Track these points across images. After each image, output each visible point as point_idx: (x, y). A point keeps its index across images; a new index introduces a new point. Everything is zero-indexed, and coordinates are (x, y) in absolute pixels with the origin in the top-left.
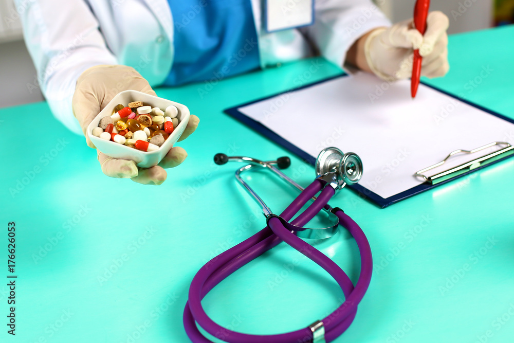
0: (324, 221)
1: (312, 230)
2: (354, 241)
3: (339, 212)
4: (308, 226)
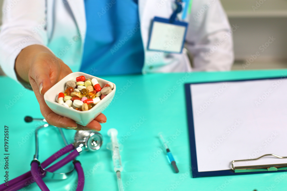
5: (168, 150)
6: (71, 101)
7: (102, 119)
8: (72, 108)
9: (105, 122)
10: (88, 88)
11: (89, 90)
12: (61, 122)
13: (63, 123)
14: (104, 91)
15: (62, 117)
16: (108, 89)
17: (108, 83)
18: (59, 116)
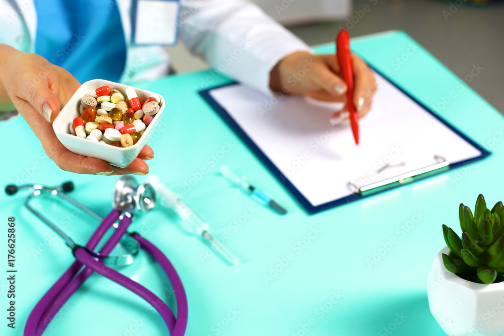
0: (125, 245)
1: (117, 258)
2: (158, 265)
3: (136, 237)
4: (113, 254)
5: (252, 188)
6: (100, 132)
7: (148, 153)
8: (103, 143)
9: (152, 157)
10: (120, 106)
11: (122, 108)
12: (86, 167)
13: (90, 167)
14: (148, 108)
15: (85, 157)
16: (154, 106)
17: (151, 94)
18: (79, 156)
